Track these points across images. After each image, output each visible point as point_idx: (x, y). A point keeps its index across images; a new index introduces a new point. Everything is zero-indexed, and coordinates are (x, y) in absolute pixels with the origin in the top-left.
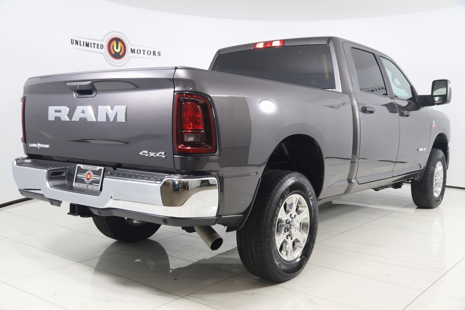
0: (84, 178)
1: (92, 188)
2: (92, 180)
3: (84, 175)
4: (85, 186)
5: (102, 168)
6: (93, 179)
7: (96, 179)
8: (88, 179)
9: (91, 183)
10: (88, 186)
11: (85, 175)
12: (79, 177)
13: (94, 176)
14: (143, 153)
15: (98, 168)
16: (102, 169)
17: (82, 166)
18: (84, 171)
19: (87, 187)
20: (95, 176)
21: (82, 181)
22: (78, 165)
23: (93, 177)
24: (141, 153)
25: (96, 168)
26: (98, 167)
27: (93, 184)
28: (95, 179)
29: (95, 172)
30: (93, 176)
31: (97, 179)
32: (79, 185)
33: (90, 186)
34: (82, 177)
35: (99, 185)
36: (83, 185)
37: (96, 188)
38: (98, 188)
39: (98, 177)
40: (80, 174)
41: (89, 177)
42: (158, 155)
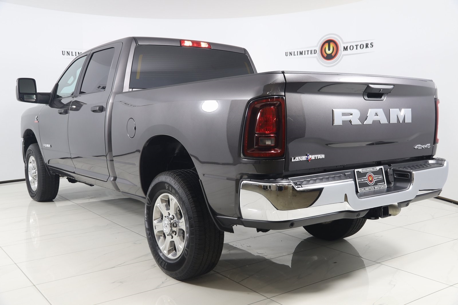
0: (367, 182)
1: (379, 188)
2: (375, 180)
3: (365, 178)
4: (371, 189)
5: (382, 167)
6: (376, 179)
7: (379, 179)
8: (371, 181)
9: (376, 184)
10: (374, 187)
11: (367, 178)
12: (360, 182)
13: (376, 177)
14: (418, 147)
15: (378, 168)
16: (382, 168)
17: (360, 170)
18: (364, 174)
19: (374, 189)
20: (377, 177)
21: (366, 185)
22: (356, 170)
23: (375, 178)
24: (416, 147)
25: (375, 169)
27: (378, 184)
28: (377, 179)
29: (375, 173)
30: (375, 177)
31: (380, 178)
32: (365, 190)
33: (376, 187)
34: (364, 181)
35: (385, 183)
36: (370, 188)
37: (383, 187)
38: (385, 186)
39: (380, 176)
40: (361, 179)
41: (371, 179)
42: (426, 147)
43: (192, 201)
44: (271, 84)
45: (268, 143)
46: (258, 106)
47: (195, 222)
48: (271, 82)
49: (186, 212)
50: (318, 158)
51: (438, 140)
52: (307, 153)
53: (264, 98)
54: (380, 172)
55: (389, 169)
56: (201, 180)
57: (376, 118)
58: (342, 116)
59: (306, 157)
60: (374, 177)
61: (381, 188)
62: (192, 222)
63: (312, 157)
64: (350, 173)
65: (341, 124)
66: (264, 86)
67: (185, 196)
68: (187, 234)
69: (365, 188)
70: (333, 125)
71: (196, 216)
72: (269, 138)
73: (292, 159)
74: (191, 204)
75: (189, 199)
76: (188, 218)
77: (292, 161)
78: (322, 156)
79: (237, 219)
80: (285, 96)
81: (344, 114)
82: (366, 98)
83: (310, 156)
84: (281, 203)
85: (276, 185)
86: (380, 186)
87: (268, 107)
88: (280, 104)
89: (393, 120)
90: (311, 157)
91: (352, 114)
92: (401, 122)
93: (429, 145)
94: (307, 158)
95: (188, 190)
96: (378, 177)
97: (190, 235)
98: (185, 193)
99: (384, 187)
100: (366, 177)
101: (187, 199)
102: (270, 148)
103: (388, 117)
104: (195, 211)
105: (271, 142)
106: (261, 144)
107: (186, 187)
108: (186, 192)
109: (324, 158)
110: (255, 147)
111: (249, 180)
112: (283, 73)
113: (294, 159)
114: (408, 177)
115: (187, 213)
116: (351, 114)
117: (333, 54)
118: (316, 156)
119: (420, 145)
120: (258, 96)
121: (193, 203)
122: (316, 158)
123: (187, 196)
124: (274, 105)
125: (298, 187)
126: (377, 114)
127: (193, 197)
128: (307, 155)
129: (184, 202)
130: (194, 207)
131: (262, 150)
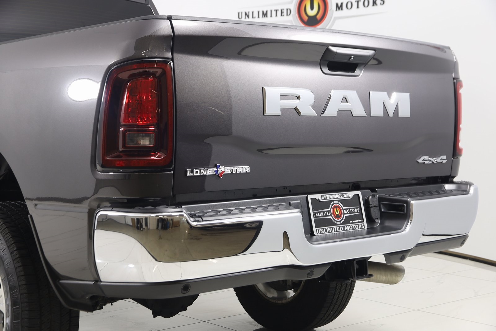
0: (331, 217)
1: (353, 229)
2: (345, 215)
3: (327, 211)
4: (338, 229)
5: (359, 192)
6: (347, 213)
7: (352, 213)
8: (338, 217)
9: (347, 221)
10: (344, 227)
11: (330, 211)
12: (318, 217)
13: (347, 209)
14: (424, 160)
15: (351, 194)
16: (358, 195)
17: (318, 197)
18: (326, 204)
19: (344, 230)
20: (349, 209)
21: (330, 223)
22: (310, 197)
23: (345, 212)
24: (420, 161)
25: (346, 195)
26: (349, 193)
27: (351, 222)
28: (350, 213)
29: (345, 202)
30: (345, 209)
31: (355, 212)
32: (326, 231)
33: (347, 227)
34: (325, 216)
35: (363, 221)
36: (335, 228)
37: (360, 227)
38: (364, 225)
39: (354, 208)
40: (319, 212)
41: (337, 213)
42: (439, 160)
43: (17, 256)
44: (148, 37)
45: (145, 142)
46: (124, 75)
47: (21, 294)
48: (149, 33)
49: (6, 277)
50: (238, 172)
51: (461, 150)
52: (215, 162)
53: (136, 61)
54: (355, 201)
55: (371, 197)
56: (31, 216)
57: (345, 106)
58: (281, 99)
59: (215, 169)
60: (343, 209)
61: (355, 229)
62: (15, 295)
63: (227, 170)
64: (299, 201)
65: (278, 112)
66: (137, 41)
67: (5, 247)
68: (8, 318)
69: (326, 229)
70: (263, 114)
71: (24, 282)
72: (145, 133)
73: (188, 172)
74: (15, 262)
75: (11, 253)
76: (10, 288)
77: (188, 175)
78: (244, 169)
79: (92, 283)
80: (172, 59)
81: (284, 96)
82: (326, 70)
83: (221, 167)
84: (166, 251)
85: (157, 216)
86: (354, 226)
87: (143, 77)
88: (164, 73)
89: (377, 111)
90: (223, 170)
91: (299, 96)
92: (391, 115)
93: (444, 157)
94: (217, 171)
95: (10, 237)
96: (351, 210)
97: (12, 320)
98: (6, 242)
99: (362, 227)
100: (329, 209)
101: (7, 252)
102: (148, 151)
103: (367, 106)
104: (22, 273)
105: (150, 141)
106: (130, 144)
107: (8, 232)
108: (6, 240)
109: (248, 172)
110: (120, 150)
111: (110, 209)
112: (170, 18)
113: (192, 172)
114: (403, 211)
115: (8, 279)
116: (299, 98)
117: (319, 17)
118: (234, 168)
119: (426, 158)
120: (124, 59)
121: (19, 259)
122: (234, 172)
123: (8, 247)
124: (153, 74)
125: (195, 221)
126: (345, 100)
127: (19, 249)
128: (215, 166)
129: (3, 259)
130: (20, 266)
131: (134, 156)
